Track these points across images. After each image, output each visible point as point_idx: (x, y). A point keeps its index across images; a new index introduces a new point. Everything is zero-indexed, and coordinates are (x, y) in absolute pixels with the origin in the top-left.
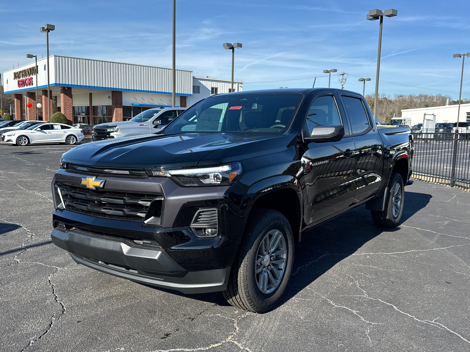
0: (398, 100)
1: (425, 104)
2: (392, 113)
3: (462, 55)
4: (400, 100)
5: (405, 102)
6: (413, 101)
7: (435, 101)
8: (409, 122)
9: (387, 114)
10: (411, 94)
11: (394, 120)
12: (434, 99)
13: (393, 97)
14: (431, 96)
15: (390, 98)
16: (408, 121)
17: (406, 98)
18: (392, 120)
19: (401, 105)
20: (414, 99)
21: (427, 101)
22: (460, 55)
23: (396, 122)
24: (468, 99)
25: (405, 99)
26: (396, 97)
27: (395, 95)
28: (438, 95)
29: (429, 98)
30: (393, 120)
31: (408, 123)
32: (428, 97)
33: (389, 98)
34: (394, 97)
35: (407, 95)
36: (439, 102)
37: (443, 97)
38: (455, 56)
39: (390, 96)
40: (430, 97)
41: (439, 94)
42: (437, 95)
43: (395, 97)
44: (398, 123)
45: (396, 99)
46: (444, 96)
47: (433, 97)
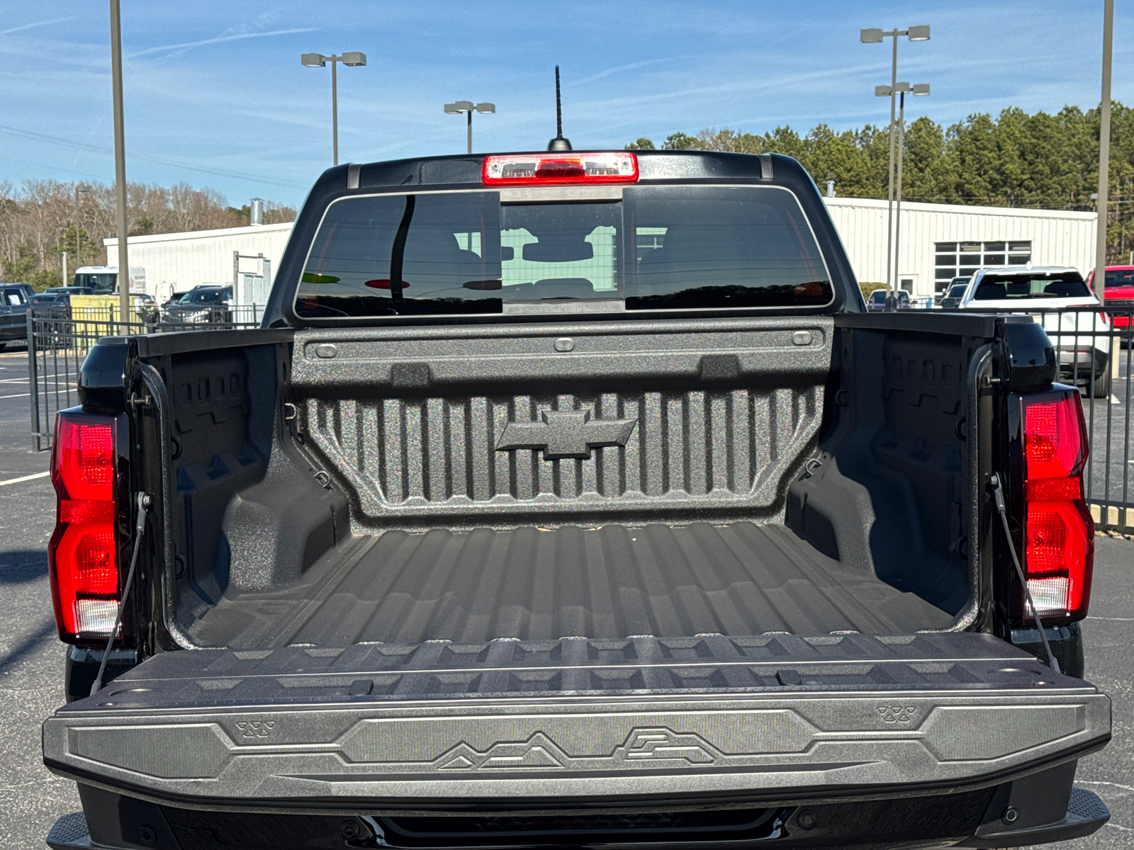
0: (40, 203)
1: (141, 218)
2: (24, 248)
3: (328, 59)
4: (48, 200)
5: (67, 211)
6: (97, 206)
7: (171, 206)
8: (139, 283)
9: (5, 254)
10: (84, 181)
11: (88, 276)
12: (167, 201)
13: (19, 190)
14: (156, 191)
15: (12, 192)
16: (136, 278)
17: (69, 195)
18: (78, 276)
19: (54, 218)
20: (99, 201)
21: (144, 207)
22: (321, 57)
23: (95, 284)
24: (277, 203)
25: (65, 197)
26: (35, 192)
27: (30, 183)
28: (179, 188)
29: (150, 196)
30: (82, 276)
31: (135, 286)
32: (147, 192)
33: (7, 192)
34: (23, 189)
35: (72, 185)
36: (185, 211)
37: (197, 194)
38: (306, 60)
39: (10, 189)
40: (153, 194)
41: (182, 184)
42: (176, 188)
43: (30, 190)
44: (103, 288)
45: (33, 196)
46: (198, 191)
47: (162, 192)
